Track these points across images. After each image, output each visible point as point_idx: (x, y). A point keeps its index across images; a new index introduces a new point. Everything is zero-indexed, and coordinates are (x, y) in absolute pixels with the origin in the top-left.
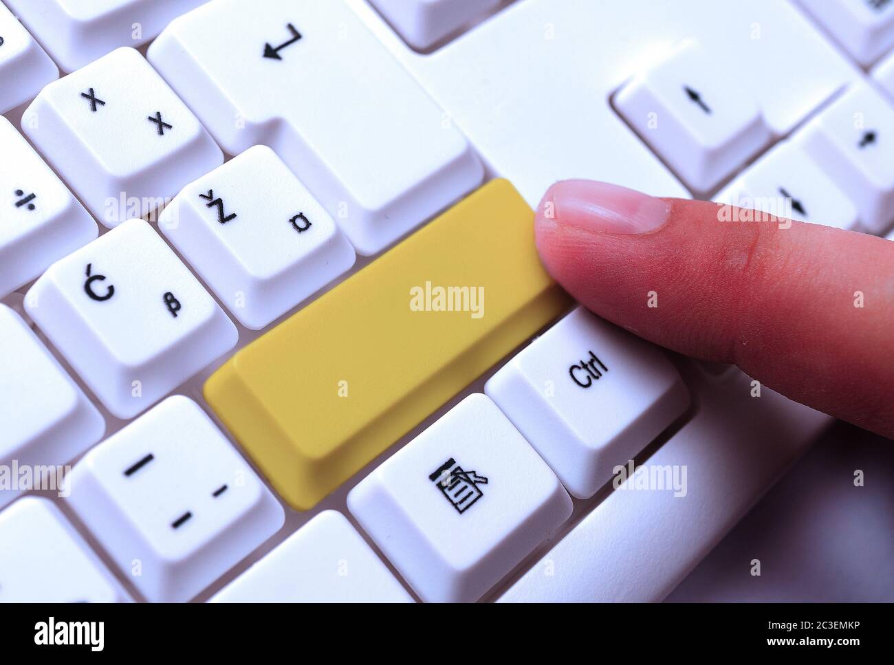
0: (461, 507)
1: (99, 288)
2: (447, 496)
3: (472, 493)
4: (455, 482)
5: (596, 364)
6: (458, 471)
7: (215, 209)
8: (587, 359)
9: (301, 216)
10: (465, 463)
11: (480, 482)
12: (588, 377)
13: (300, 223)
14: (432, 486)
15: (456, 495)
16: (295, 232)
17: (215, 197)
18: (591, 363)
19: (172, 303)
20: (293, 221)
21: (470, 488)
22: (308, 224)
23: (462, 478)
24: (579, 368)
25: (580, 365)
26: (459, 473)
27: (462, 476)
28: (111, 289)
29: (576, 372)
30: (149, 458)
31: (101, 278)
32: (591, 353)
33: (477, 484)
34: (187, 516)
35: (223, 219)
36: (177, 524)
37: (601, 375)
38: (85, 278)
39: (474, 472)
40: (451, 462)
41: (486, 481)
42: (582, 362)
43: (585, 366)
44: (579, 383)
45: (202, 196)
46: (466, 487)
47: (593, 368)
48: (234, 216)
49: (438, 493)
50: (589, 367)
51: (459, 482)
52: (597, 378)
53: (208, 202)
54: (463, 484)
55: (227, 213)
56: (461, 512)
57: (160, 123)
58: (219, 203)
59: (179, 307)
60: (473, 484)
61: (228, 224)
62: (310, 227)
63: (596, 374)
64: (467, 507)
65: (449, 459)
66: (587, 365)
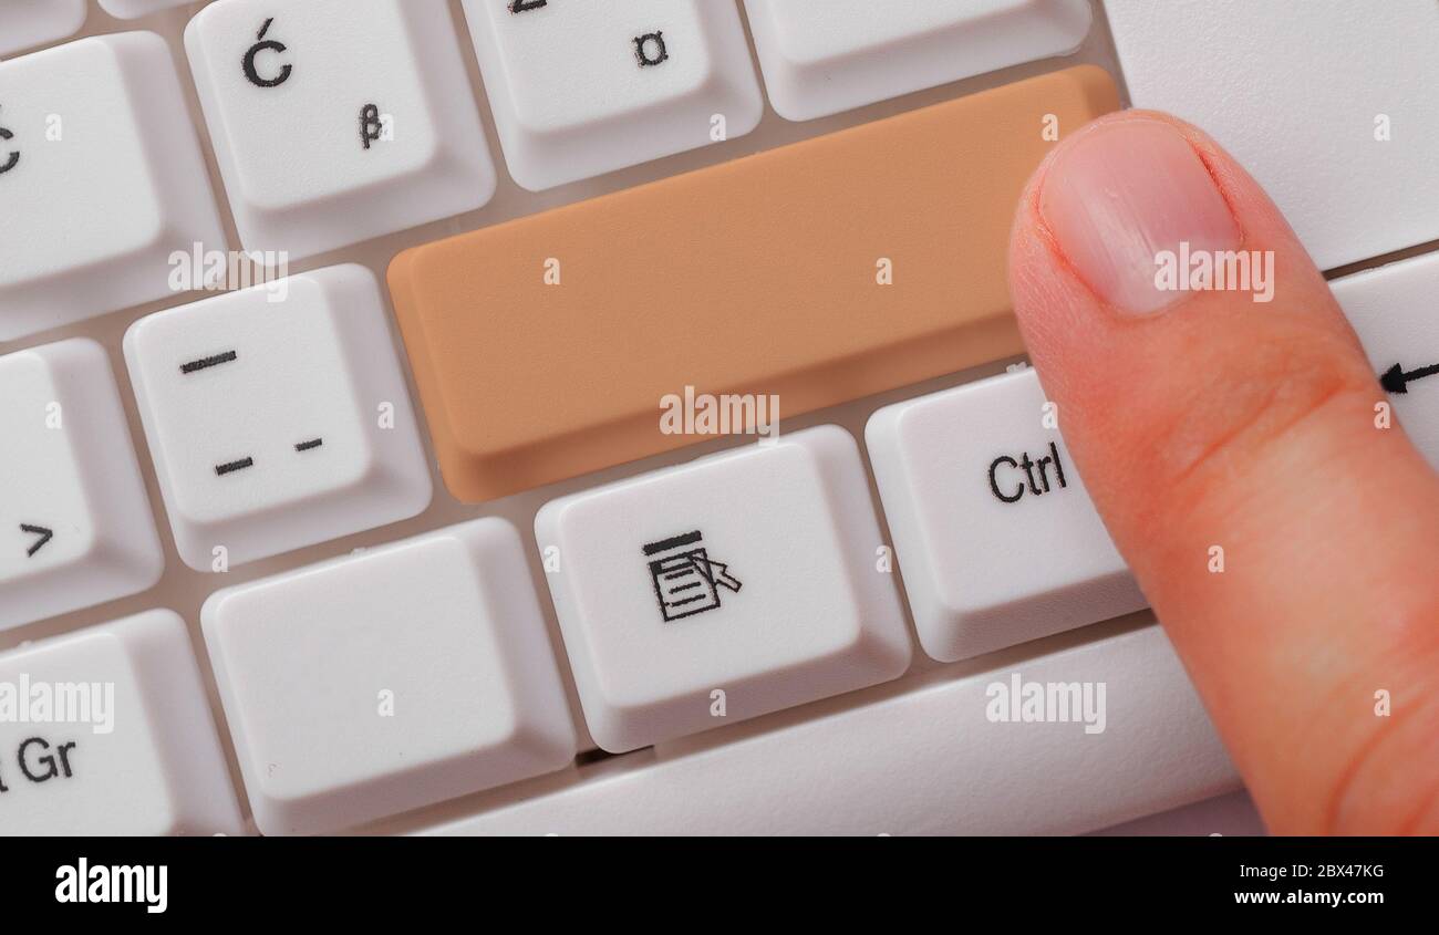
0: (671, 611)
4: (685, 569)
5: (1050, 470)
6: (699, 555)
8: (1038, 452)
10: (716, 546)
11: (726, 585)
12: (1022, 486)
18: (1042, 464)
19: (370, 124)
21: (705, 588)
23: (698, 568)
24: (1015, 464)
26: (697, 559)
27: (701, 565)
29: (1004, 471)
30: (229, 357)
32: (1053, 445)
33: (718, 587)
34: (245, 463)
36: (224, 469)
37: (1047, 489)
38: (252, 41)
39: (725, 566)
40: (696, 536)
41: (737, 587)
42: (1025, 457)
43: (1027, 465)
44: (995, 489)
47: (1040, 472)
49: (645, 577)
50: (1035, 470)
51: (691, 572)
52: (1038, 492)
54: (696, 577)
56: (667, 619)
59: (377, 134)
60: (713, 584)
62: (664, 62)
63: (1039, 485)
64: (684, 615)
65: (693, 530)
66: (1032, 464)
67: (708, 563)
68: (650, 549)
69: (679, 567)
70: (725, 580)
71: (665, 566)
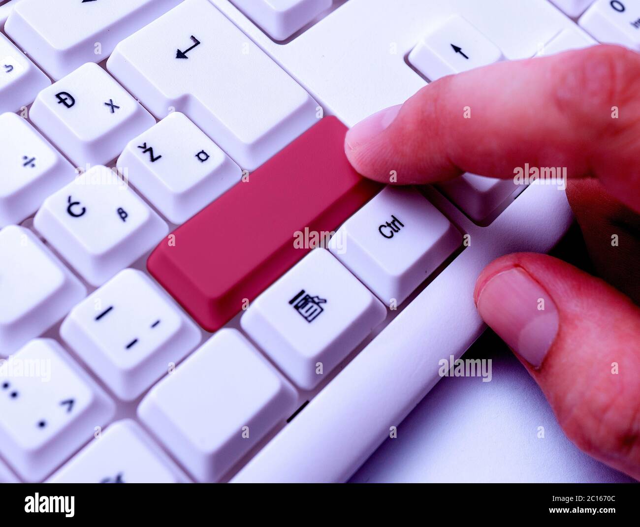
0: (310, 318)
1: (76, 210)
2: (300, 313)
3: (316, 310)
4: (305, 304)
5: (396, 223)
6: (307, 297)
7: (148, 153)
8: (390, 220)
9: (203, 152)
10: (311, 292)
12: (391, 232)
13: (202, 156)
14: (291, 307)
15: (307, 311)
16: (199, 162)
17: (148, 147)
18: (393, 222)
19: (122, 214)
20: (198, 155)
21: (315, 307)
22: (208, 157)
24: (385, 226)
25: (386, 225)
27: (310, 300)
28: (84, 210)
29: (383, 229)
30: (110, 309)
31: (77, 203)
32: (392, 216)
34: (135, 341)
35: (153, 159)
36: (129, 346)
37: (399, 229)
38: (67, 205)
39: (318, 297)
40: (303, 292)
41: (325, 301)
42: (387, 223)
43: (389, 225)
44: (385, 236)
45: (139, 147)
46: (312, 307)
47: (395, 225)
48: (160, 157)
49: (295, 312)
50: (392, 225)
51: (308, 304)
52: (397, 231)
53: (143, 150)
54: (310, 305)
55: (155, 156)
56: (310, 321)
57: (112, 106)
58: (151, 150)
59: (126, 216)
60: (318, 304)
61: (156, 162)
62: (209, 158)
63: (396, 229)
64: (314, 318)
65: (300, 291)
66: (390, 224)
67: (312, 298)
68: (291, 302)
69: (303, 304)
70: (320, 301)
71: (300, 305)
